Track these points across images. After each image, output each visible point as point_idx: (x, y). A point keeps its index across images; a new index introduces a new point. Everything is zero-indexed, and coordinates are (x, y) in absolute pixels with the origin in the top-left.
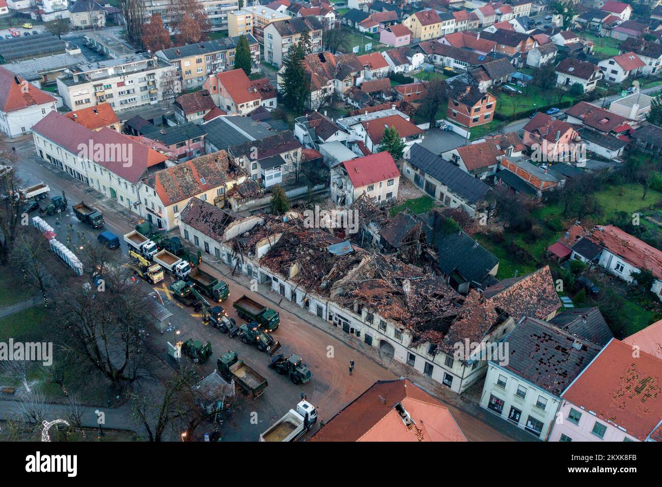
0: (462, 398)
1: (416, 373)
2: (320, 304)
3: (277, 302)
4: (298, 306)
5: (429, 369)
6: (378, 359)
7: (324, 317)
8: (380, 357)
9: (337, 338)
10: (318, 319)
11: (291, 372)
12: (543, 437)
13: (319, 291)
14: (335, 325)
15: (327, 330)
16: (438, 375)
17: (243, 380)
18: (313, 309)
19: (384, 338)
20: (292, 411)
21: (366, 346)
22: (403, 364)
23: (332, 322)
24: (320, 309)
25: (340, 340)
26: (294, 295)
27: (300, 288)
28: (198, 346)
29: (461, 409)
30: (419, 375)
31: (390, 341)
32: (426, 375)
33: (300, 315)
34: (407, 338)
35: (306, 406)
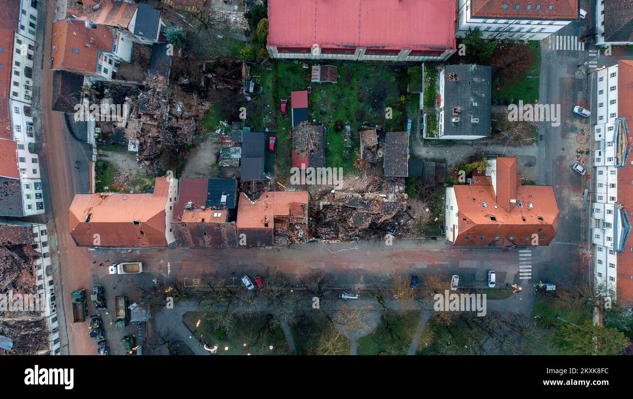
0: (47, 222)
1: (51, 249)
2: (51, 321)
3: (67, 347)
4: (60, 335)
5: (45, 244)
6: (58, 271)
7: (56, 315)
8: (56, 270)
9: (63, 298)
10: (59, 318)
11: (101, 295)
12: (39, 181)
13: (44, 327)
14: (55, 306)
15: (62, 308)
16: (44, 238)
17: (124, 308)
18: (56, 325)
19: (45, 275)
20: (119, 273)
21: (55, 282)
22: (51, 258)
23: (55, 309)
24: (54, 320)
25: (62, 296)
26: (56, 342)
27: (50, 340)
28: (128, 344)
29: (54, 218)
30: (51, 247)
31: (45, 270)
32: (48, 245)
33: (64, 329)
34: (38, 262)
35: (112, 270)
